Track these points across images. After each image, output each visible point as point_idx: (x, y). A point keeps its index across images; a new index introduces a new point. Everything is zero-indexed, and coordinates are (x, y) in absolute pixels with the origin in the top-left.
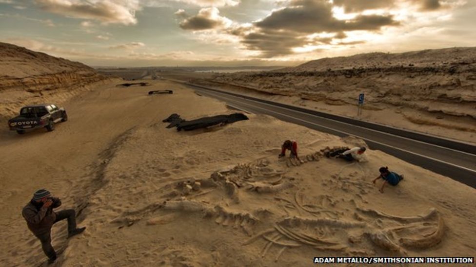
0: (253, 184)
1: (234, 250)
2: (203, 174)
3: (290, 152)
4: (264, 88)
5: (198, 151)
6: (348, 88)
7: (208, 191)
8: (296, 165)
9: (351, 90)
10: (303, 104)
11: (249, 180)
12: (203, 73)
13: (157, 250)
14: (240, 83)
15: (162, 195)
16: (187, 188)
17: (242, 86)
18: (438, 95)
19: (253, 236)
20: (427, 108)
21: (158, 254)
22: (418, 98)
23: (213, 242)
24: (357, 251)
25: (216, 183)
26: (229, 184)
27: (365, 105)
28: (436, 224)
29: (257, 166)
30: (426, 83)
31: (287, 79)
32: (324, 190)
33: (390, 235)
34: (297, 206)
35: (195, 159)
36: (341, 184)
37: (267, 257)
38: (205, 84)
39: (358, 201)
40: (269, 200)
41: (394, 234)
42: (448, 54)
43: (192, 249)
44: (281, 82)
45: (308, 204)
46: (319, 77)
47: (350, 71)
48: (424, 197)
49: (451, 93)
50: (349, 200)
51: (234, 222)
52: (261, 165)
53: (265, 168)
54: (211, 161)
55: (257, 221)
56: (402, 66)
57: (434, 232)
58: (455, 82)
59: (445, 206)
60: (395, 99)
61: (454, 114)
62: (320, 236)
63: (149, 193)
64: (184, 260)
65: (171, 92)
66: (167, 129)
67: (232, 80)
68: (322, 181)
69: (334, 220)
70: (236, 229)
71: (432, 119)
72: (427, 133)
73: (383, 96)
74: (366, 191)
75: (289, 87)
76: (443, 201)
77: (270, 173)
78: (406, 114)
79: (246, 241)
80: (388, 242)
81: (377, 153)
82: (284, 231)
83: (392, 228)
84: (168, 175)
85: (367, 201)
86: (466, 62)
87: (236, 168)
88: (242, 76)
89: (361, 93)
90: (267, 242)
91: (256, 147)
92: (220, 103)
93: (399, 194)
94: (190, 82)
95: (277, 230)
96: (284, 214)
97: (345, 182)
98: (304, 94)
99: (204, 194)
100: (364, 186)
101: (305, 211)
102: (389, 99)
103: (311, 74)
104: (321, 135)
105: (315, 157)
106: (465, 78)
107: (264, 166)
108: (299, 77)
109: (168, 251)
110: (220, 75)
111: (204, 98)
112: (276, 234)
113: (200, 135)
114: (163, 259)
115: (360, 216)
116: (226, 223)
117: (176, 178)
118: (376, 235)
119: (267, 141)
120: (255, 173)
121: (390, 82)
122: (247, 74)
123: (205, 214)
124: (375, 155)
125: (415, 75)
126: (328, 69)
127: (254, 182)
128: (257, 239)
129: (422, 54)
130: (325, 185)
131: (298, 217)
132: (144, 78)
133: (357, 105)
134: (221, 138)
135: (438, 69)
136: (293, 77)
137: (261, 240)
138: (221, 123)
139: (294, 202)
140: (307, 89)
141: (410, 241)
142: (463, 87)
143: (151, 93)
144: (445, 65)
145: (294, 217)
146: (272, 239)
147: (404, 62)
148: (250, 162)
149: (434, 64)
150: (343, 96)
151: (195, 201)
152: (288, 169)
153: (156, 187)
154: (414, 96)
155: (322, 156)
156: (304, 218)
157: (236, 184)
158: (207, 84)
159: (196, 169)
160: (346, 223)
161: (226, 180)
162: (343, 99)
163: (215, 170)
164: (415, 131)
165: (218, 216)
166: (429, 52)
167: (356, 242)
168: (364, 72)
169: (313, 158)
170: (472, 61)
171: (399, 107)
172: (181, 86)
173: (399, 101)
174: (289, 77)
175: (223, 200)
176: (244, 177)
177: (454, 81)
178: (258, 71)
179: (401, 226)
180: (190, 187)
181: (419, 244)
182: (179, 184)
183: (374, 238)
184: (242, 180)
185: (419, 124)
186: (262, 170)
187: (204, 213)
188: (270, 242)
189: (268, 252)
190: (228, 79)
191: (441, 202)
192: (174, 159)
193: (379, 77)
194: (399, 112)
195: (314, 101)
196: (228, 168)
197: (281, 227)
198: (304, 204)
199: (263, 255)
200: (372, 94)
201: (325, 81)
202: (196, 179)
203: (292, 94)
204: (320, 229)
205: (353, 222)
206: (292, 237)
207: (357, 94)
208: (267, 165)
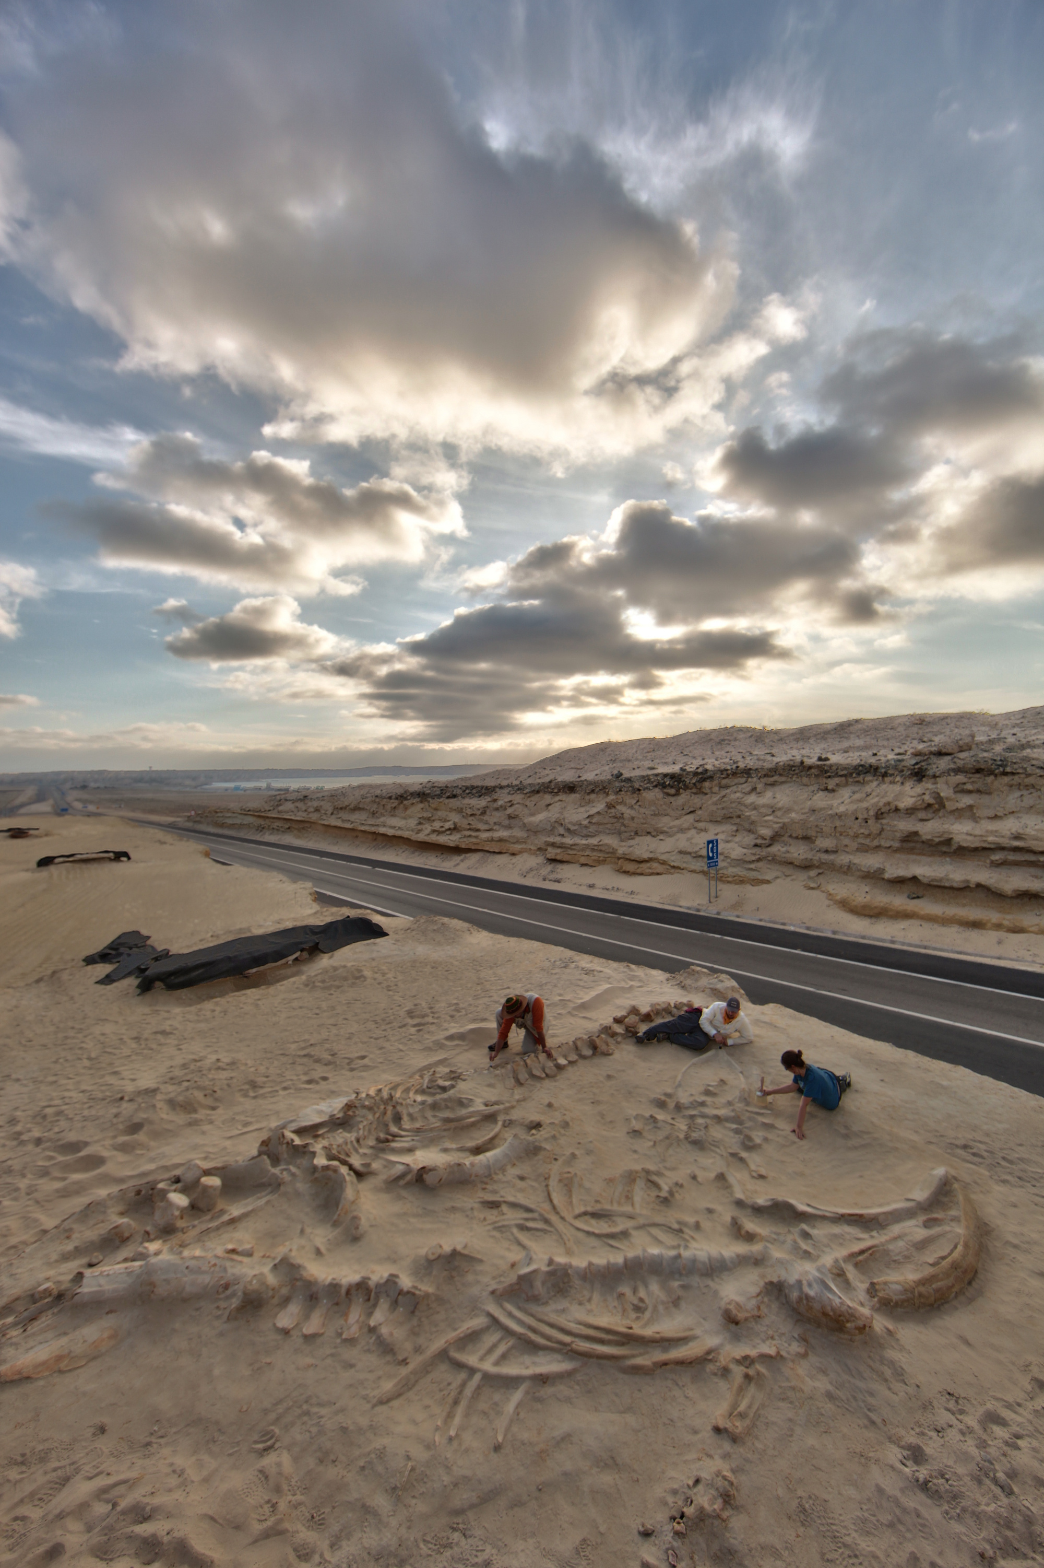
0: (407, 1159)
1: (344, 1430)
2: (228, 1143)
3: (522, 1032)
4: (434, 831)
5: (214, 1057)
6: (672, 824)
7: (250, 1208)
8: (544, 1075)
9: (682, 830)
10: (552, 876)
11: (394, 1145)
12: (237, 788)
13: (32, 1495)
14: (359, 820)
15: (69, 1247)
16: (170, 1204)
17: (363, 828)
18: (898, 835)
19: (415, 1362)
20: (881, 871)
21: (34, 1513)
22: (854, 845)
23: (266, 1412)
24: (753, 1353)
25: (276, 1171)
26: (326, 1168)
27: (725, 872)
28: (955, 1219)
29: (422, 1092)
30: (865, 805)
31: (500, 803)
32: (635, 1151)
33: (840, 1275)
34: (554, 1218)
35: (199, 1088)
36: (682, 1125)
37: (468, 1438)
38: (241, 826)
39: (738, 1175)
40: (462, 1210)
41: (851, 1272)
42: (901, 729)
43: (180, 1461)
44: (484, 813)
45: (589, 1209)
46: (593, 796)
47: (672, 776)
48: (914, 1137)
49: (930, 828)
50: (712, 1175)
51: (345, 1315)
52: (432, 1088)
53: (445, 1096)
54: (261, 1091)
55: (427, 1295)
56: (802, 762)
57: (955, 1247)
58: (932, 801)
59: (970, 1158)
60: (799, 851)
61: (947, 884)
62: (638, 1318)
63: (14, 1247)
64: (146, 1519)
65: (120, 856)
66: (101, 987)
67: (330, 810)
68: (628, 1120)
69: (673, 1253)
70: (351, 1342)
71: (899, 901)
72: (893, 942)
73: (767, 842)
74: (757, 1136)
75: (509, 827)
76: (961, 1142)
77: (463, 1112)
78: (832, 892)
79: (388, 1386)
80: (837, 1301)
81: (772, 1012)
82: (520, 1322)
83: (842, 1253)
84: (96, 1161)
85: (763, 1171)
86: (944, 751)
87: (349, 1106)
88: (363, 797)
89: (711, 837)
90: (463, 1375)
91: (414, 1026)
92: (294, 886)
93: (846, 1137)
94: (189, 818)
95: (495, 1321)
96: (515, 1255)
97: (692, 1117)
98: (553, 845)
99: (233, 1221)
100: (749, 1124)
101: (580, 1235)
102: (784, 849)
103: (570, 788)
104: (611, 970)
105: (598, 1041)
106: (951, 791)
107: (444, 1089)
108: (536, 798)
109: (81, 1489)
110: (293, 796)
111: (238, 870)
112: (492, 1338)
113: (222, 1001)
114: (58, 1535)
115: (750, 1225)
116: (313, 1325)
117: (128, 1172)
118: (799, 1282)
119: (450, 1005)
120: (412, 1117)
121: (780, 805)
122: (378, 792)
123: (235, 1303)
124: (766, 1019)
125: (837, 785)
126: (615, 772)
127: (410, 1150)
128: (426, 1369)
129: (843, 729)
130: (636, 1133)
131: (561, 1259)
132: (23, 811)
133: (703, 872)
134: (295, 1004)
135: (887, 767)
136: (518, 798)
137: (442, 1372)
138: (297, 954)
139: (546, 1206)
140: (561, 830)
141: (898, 1287)
142: (952, 812)
143: (45, 862)
144: (899, 757)
145: (551, 1262)
146: (482, 1359)
147: (804, 752)
148: (398, 1079)
149: (875, 755)
150: (663, 847)
151: (198, 1253)
152: (518, 1093)
153: (42, 1217)
154: (846, 841)
155: (619, 1039)
156: (580, 1262)
157: (351, 1168)
158: (248, 826)
159: (206, 1127)
160: (710, 1259)
161: (314, 1154)
162: (663, 857)
163: (274, 1124)
164: (863, 937)
165: (286, 1301)
166: (860, 726)
167: (746, 1319)
168: (711, 778)
169: (594, 1047)
170: (956, 749)
171: (813, 873)
172: (159, 834)
173: (809, 856)
174: (509, 798)
175: (302, 1231)
176: (379, 1140)
177: (928, 798)
178: (414, 781)
179: (867, 1240)
180: (179, 1200)
181: (920, 1295)
182: (138, 1193)
183: (795, 1295)
184: (372, 1147)
185: (871, 916)
186: (435, 1106)
187: (234, 1294)
188: (472, 1371)
189: (467, 1415)
190: (317, 810)
191: (957, 1146)
192: (122, 1098)
193: (750, 793)
194: (812, 885)
195: (583, 865)
196: (320, 1112)
197: (509, 1307)
198: (577, 1211)
199: (452, 1433)
200: (737, 839)
201: (610, 806)
202: (206, 1165)
203: (518, 847)
204: (635, 1291)
205: (732, 1249)
206: (548, 1338)
207: (699, 841)
208: (453, 1086)
